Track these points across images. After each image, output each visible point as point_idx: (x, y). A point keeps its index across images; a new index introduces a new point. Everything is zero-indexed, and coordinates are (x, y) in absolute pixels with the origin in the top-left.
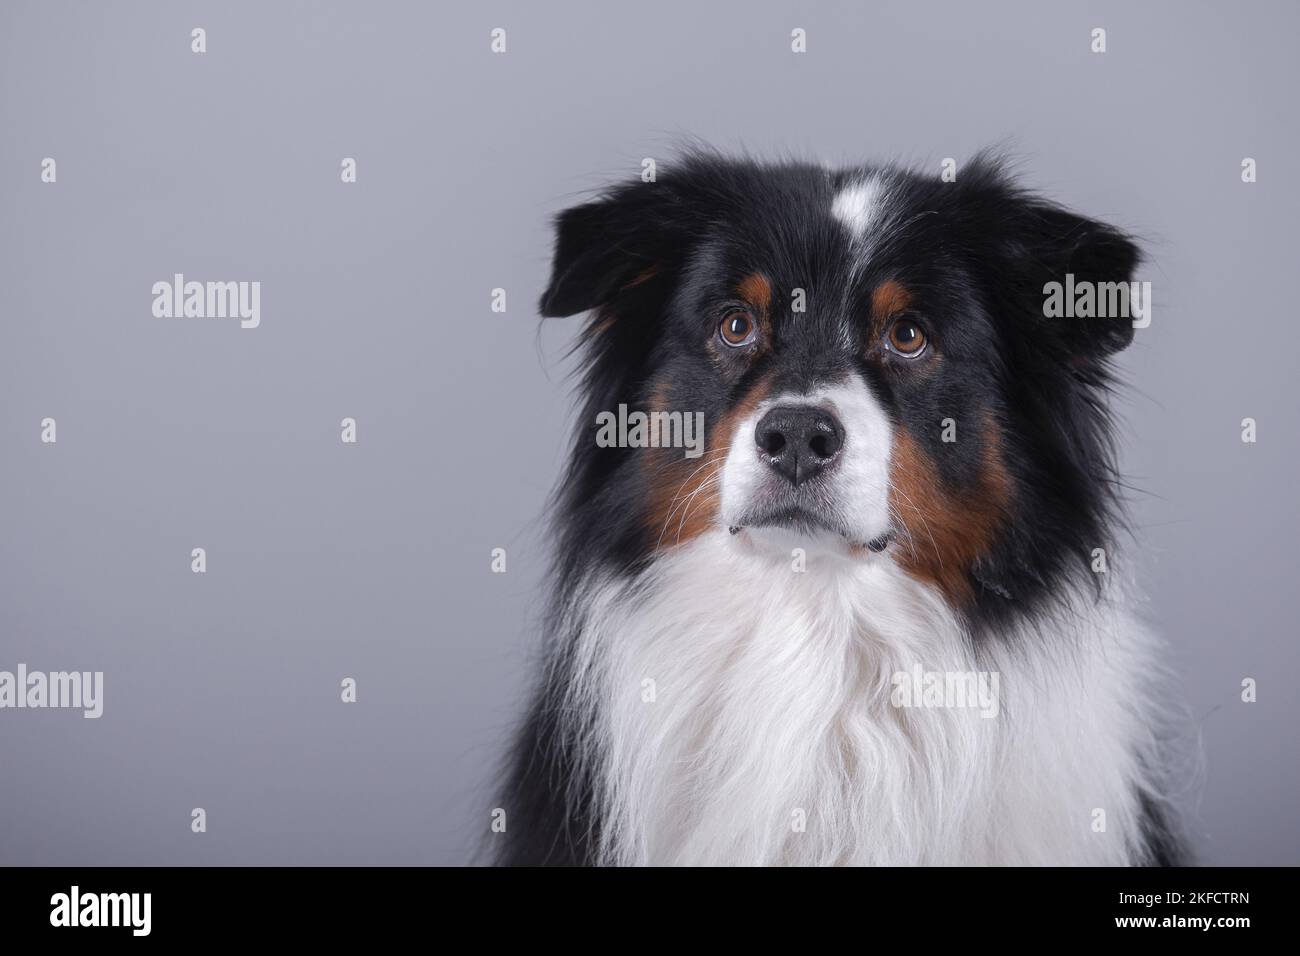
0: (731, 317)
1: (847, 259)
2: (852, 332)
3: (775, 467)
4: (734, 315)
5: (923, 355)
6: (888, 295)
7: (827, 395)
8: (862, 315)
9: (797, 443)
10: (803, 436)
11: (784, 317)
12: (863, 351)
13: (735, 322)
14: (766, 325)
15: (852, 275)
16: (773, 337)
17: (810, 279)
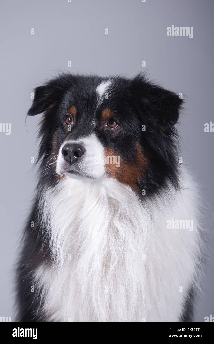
0: (68, 118)
1: (96, 102)
2: (96, 122)
3: (66, 160)
4: (69, 117)
5: (117, 128)
6: (106, 113)
7: (82, 140)
8: (99, 118)
9: (70, 153)
10: (71, 152)
11: (79, 118)
12: (99, 127)
13: (70, 119)
14: (75, 120)
15: (97, 107)
16: (76, 123)
17: (87, 108)
